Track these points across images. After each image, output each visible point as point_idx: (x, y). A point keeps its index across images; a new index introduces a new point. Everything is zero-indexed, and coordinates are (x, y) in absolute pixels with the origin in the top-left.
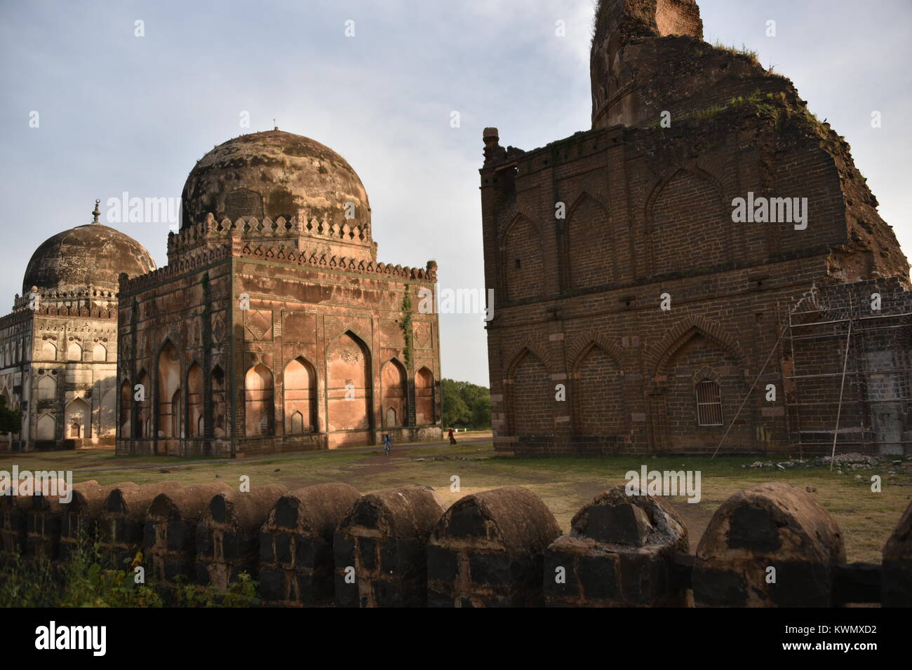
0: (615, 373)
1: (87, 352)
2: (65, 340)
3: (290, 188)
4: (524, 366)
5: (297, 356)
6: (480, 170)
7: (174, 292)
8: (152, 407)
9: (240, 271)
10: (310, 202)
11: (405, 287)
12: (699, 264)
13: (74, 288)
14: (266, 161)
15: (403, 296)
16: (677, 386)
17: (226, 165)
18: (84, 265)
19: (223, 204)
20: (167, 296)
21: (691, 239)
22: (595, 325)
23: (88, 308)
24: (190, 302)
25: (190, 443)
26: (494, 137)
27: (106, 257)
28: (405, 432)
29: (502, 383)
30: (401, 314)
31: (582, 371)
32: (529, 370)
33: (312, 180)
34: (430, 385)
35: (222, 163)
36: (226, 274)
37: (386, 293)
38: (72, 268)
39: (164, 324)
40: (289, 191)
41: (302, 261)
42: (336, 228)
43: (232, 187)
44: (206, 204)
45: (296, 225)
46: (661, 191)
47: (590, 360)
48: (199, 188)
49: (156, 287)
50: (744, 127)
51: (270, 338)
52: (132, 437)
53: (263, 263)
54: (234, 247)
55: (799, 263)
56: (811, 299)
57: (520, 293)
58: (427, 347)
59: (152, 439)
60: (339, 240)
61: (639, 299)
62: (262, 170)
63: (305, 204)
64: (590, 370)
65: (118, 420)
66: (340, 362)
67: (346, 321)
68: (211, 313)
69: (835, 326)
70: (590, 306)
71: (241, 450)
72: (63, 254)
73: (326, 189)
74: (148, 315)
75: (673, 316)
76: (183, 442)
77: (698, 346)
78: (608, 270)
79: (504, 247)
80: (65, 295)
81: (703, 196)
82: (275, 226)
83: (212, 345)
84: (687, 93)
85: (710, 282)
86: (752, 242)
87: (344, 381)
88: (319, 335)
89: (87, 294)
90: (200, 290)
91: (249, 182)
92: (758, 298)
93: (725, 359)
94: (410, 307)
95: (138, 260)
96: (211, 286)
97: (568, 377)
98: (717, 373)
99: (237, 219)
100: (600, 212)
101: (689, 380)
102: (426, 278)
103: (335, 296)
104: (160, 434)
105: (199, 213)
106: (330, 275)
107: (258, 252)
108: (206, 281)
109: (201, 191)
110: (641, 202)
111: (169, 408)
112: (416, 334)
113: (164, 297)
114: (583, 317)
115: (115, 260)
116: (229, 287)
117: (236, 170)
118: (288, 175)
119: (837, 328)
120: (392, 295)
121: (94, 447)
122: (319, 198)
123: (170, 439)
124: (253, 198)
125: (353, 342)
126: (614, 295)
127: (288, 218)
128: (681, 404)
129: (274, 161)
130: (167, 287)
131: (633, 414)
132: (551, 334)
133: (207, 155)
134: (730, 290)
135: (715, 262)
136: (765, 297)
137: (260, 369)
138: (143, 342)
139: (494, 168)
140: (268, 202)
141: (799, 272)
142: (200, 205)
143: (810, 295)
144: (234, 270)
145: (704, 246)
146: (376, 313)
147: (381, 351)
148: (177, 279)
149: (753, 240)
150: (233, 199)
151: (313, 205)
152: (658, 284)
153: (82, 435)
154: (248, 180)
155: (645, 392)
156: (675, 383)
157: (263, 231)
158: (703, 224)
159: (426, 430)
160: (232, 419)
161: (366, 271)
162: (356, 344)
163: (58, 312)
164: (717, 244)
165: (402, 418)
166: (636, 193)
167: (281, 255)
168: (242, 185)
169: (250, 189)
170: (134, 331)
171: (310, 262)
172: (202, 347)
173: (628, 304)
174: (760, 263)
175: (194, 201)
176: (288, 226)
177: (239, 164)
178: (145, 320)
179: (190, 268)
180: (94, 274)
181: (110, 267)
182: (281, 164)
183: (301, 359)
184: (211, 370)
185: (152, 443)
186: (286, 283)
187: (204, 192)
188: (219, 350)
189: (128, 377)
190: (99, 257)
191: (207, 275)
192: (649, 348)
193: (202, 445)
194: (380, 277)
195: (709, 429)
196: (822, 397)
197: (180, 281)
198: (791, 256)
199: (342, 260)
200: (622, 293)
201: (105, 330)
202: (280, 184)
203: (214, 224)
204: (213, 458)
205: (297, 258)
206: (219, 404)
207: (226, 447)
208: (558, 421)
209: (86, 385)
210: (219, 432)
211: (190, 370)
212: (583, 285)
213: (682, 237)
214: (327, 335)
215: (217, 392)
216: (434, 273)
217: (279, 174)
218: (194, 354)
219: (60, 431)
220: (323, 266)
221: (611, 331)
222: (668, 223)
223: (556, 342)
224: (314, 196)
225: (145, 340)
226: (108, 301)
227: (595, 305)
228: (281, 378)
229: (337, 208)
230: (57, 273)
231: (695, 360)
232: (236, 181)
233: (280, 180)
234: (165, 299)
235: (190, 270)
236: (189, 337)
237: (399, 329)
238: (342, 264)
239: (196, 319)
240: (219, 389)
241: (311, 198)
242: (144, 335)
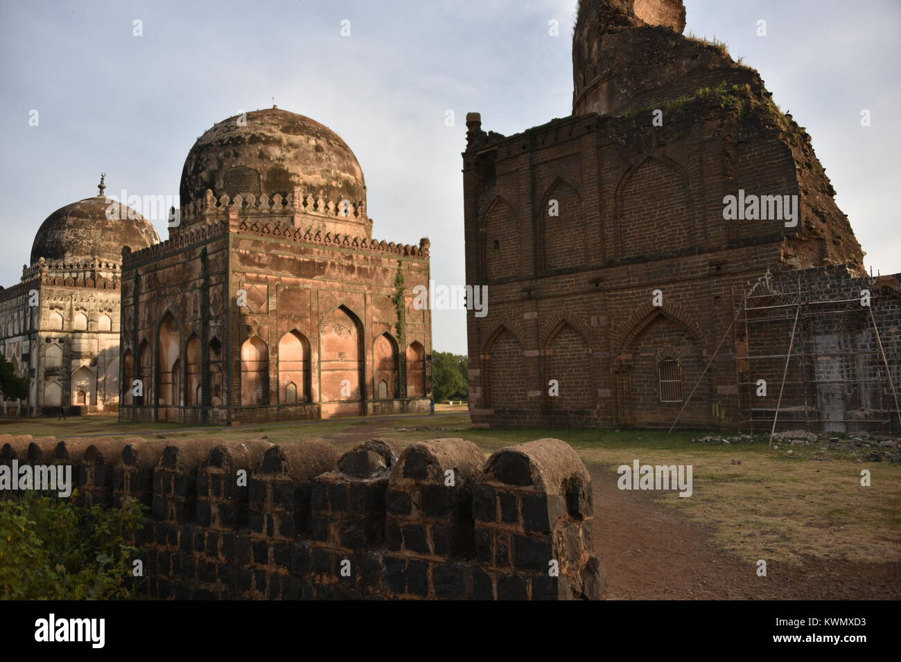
0: (584, 351)
1: (93, 322)
2: (71, 309)
3: (287, 166)
4: (501, 343)
5: (292, 329)
6: (463, 154)
7: (174, 265)
8: (154, 376)
9: (236, 246)
10: (306, 180)
11: (398, 264)
12: (664, 249)
13: (80, 259)
14: (264, 139)
15: (396, 272)
16: (642, 364)
17: (225, 142)
18: (90, 237)
19: (222, 181)
20: (168, 269)
21: (658, 224)
22: (567, 305)
23: (94, 279)
24: (189, 275)
25: (189, 411)
26: (476, 122)
27: (111, 229)
28: (397, 404)
29: (479, 358)
30: (394, 289)
31: (554, 349)
32: (505, 346)
33: (308, 159)
34: (422, 358)
35: (221, 141)
36: (223, 249)
37: (379, 269)
38: (78, 240)
39: (165, 296)
40: (285, 168)
41: (298, 238)
42: (332, 205)
43: (231, 164)
44: (206, 180)
45: (292, 202)
46: (630, 177)
47: (561, 338)
48: (199, 165)
49: (157, 261)
50: (708, 117)
51: (265, 311)
52: (134, 404)
53: (259, 238)
54: (231, 223)
55: (755, 249)
56: (766, 283)
57: (498, 272)
58: (419, 322)
59: (152, 407)
60: (334, 217)
61: (607, 280)
62: (259, 147)
63: (301, 181)
64: (562, 348)
65: (121, 388)
66: (333, 335)
67: (340, 296)
68: (209, 287)
69: (787, 310)
70: (563, 287)
71: (237, 419)
72: (69, 227)
73: (322, 167)
74: (149, 287)
75: (639, 297)
76: (182, 410)
77: (661, 326)
78: (580, 253)
79: (484, 229)
80: (71, 266)
81: (669, 183)
82: (272, 203)
83: (210, 318)
84: (659, 83)
85: (673, 265)
86: (713, 228)
87: (337, 353)
88: (313, 309)
89: (93, 266)
90: (198, 264)
91: (246, 160)
92: (717, 282)
93: (687, 339)
94: (402, 282)
95: (143, 233)
96: (209, 260)
97: (540, 354)
98: (678, 352)
99: (235, 196)
100: (574, 196)
101: (653, 359)
102: (419, 255)
103: (329, 272)
104: (161, 401)
105: (198, 189)
106: (324, 251)
107: (254, 228)
108: (204, 255)
109: (200, 168)
110: (611, 187)
111: (170, 378)
112: (408, 310)
113: (165, 270)
114: (555, 297)
115: (120, 233)
116: (226, 262)
117: (234, 148)
118: (284, 153)
119: (789, 312)
120: (385, 271)
121: (100, 414)
122: (315, 176)
123: (170, 407)
124: (251, 175)
125: (346, 316)
126: (585, 276)
127: (284, 195)
128: (645, 381)
129: (271, 139)
130: (167, 261)
131: (599, 390)
132: (525, 312)
133: (206, 133)
134: (692, 273)
135: (679, 247)
136: (723, 281)
137: (256, 341)
138: (145, 313)
139: (476, 151)
140: (265, 179)
141: (756, 258)
142: (200, 181)
143: (765, 280)
144: (231, 245)
145: (669, 232)
146: (370, 288)
147: (374, 326)
148: (177, 253)
149: (714, 226)
150: (232, 176)
151: (309, 183)
152: (626, 267)
153: (88, 402)
154: (246, 157)
155: (611, 369)
156: (639, 361)
157: (260, 207)
158: (669, 211)
159: (417, 402)
160: (228, 389)
161: (360, 247)
162: (349, 319)
163: (65, 283)
164: (680, 230)
165: (394, 390)
166: (607, 179)
167: (277, 231)
168: (240, 162)
169: (248, 166)
170: (136, 303)
171: (305, 238)
172: (201, 320)
173: (597, 285)
174: (719, 249)
175: (194, 177)
176: (284, 203)
177: (237, 141)
178: (147, 292)
179: (190, 243)
180: (100, 246)
181: (115, 239)
182: (278, 142)
183: (295, 332)
184: (209, 341)
185: (153, 411)
186: (282, 259)
187: (204, 169)
188: (216, 322)
189: (131, 347)
190: (105, 230)
191: (205, 249)
192: (615, 327)
193: (200, 413)
194: (374, 254)
195: (669, 405)
196: (774, 376)
197: (180, 255)
198: (748, 243)
199: (337, 236)
200: (592, 274)
201: (110, 301)
202: (277, 162)
203: (212, 200)
204: (210, 425)
205: (292, 234)
206: (217, 374)
207: (222, 415)
208: (530, 396)
209: (91, 353)
210: (216, 401)
211: (189, 340)
212: (557, 266)
213: (649, 222)
214: (321, 310)
215: (214, 362)
216: (427, 250)
217: (276, 152)
218: (193, 326)
219: (67, 397)
220: (318, 242)
221: (582, 310)
222: (637, 208)
223: (530, 320)
224: (310, 174)
225: (147, 311)
226: (114, 273)
227: (566, 286)
228: (276, 350)
229: (332, 186)
230: (64, 245)
231: (658, 340)
232: (234, 158)
233: (277, 158)
234: (165, 273)
235: (190, 245)
236: (188, 310)
237: (392, 304)
238: (337, 240)
239: (194, 292)
240: (216, 360)
241: (307, 176)
242: (145, 307)
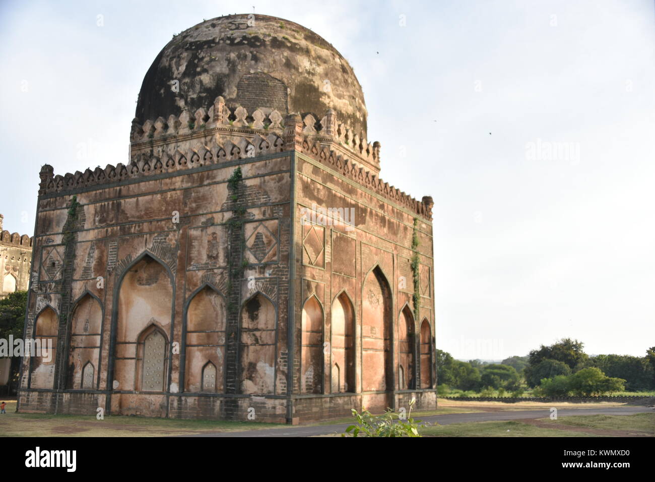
3: (317, 82)
5: (340, 292)
7: (161, 192)
9: (300, 170)
10: (336, 104)
11: (413, 222)
14: (289, 45)
15: (412, 232)
17: (236, 41)
19: (235, 89)
20: (148, 198)
24: (198, 207)
25: (191, 401)
30: (411, 252)
33: (337, 79)
34: (427, 341)
35: (230, 39)
36: (281, 171)
37: (402, 226)
39: (140, 234)
40: (316, 85)
41: (346, 171)
42: (357, 140)
43: (248, 68)
44: (209, 86)
45: (327, 128)
48: (197, 66)
49: (124, 185)
51: (321, 263)
52: (56, 386)
53: (318, 165)
54: (297, 138)
58: (426, 296)
59: (103, 392)
60: (360, 155)
62: (285, 54)
63: (332, 105)
67: (376, 254)
68: (245, 223)
71: (298, 413)
73: (349, 91)
74: (102, 221)
76: (176, 399)
83: (246, 266)
87: (370, 327)
88: (358, 267)
90: (222, 193)
91: (269, 66)
94: (417, 245)
96: (246, 187)
99: (254, 110)
102: (426, 215)
103: (368, 221)
104: (116, 385)
105: (195, 96)
106: (365, 195)
108: (236, 182)
109: (199, 69)
111: (131, 351)
112: (421, 279)
113: (140, 198)
117: (252, 49)
118: (314, 66)
120: (405, 228)
122: (344, 101)
123: (130, 392)
124: (275, 86)
125: (376, 281)
129: (297, 47)
130: (144, 186)
138: (91, 257)
140: (293, 94)
142: (198, 87)
144: (296, 166)
146: (396, 248)
147: (399, 296)
148: (171, 176)
150: (249, 85)
151: (338, 108)
154: (269, 63)
159: (426, 394)
160: (289, 369)
161: (389, 196)
162: (378, 284)
165: (408, 379)
168: (261, 68)
169: (272, 75)
170: (70, 243)
171: (352, 174)
172: (224, 268)
176: (318, 127)
177: (254, 42)
178: (97, 228)
179: (202, 162)
182: (307, 52)
183: (341, 298)
185: (102, 399)
186: (335, 195)
187: (205, 71)
188: (261, 273)
189: (54, 304)
191: (239, 172)
193: (218, 403)
194: (398, 207)
197: (179, 179)
202: (306, 75)
203: (224, 111)
206: (252, 348)
207: (274, 408)
210: (251, 386)
211: (194, 297)
214: (363, 269)
215: (248, 330)
216: (430, 209)
217: (304, 63)
218: (206, 276)
220: (361, 181)
224: (340, 97)
225: (96, 254)
228: (330, 314)
232: (253, 62)
233: (306, 70)
234: (141, 203)
235: (201, 165)
236: (194, 253)
237: (410, 270)
238: (374, 183)
239: (210, 230)
240: (251, 327)
241: (336, 98)
242: (92, 248)
